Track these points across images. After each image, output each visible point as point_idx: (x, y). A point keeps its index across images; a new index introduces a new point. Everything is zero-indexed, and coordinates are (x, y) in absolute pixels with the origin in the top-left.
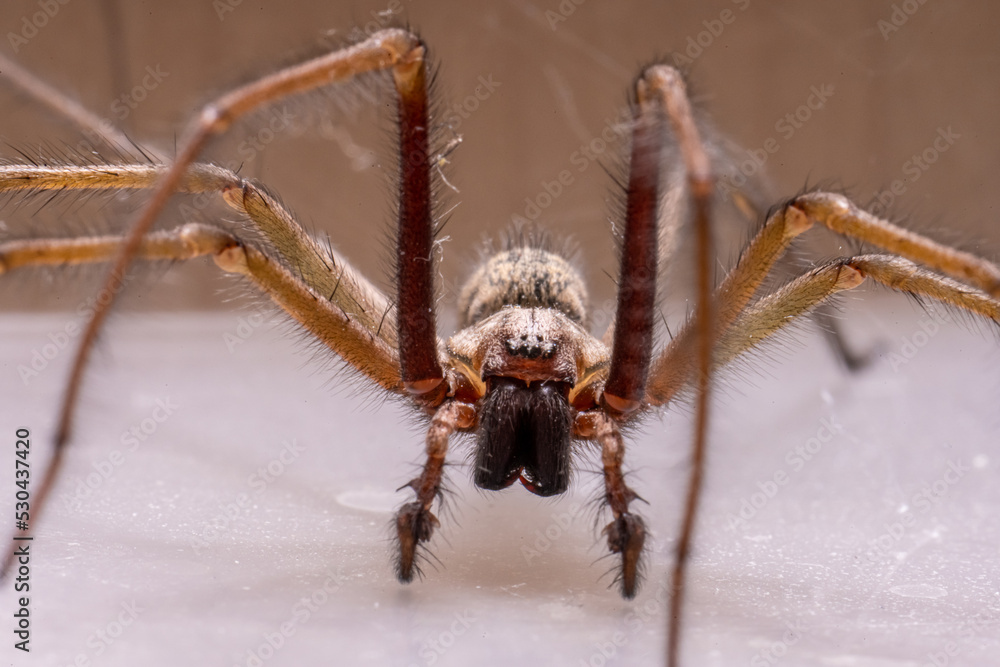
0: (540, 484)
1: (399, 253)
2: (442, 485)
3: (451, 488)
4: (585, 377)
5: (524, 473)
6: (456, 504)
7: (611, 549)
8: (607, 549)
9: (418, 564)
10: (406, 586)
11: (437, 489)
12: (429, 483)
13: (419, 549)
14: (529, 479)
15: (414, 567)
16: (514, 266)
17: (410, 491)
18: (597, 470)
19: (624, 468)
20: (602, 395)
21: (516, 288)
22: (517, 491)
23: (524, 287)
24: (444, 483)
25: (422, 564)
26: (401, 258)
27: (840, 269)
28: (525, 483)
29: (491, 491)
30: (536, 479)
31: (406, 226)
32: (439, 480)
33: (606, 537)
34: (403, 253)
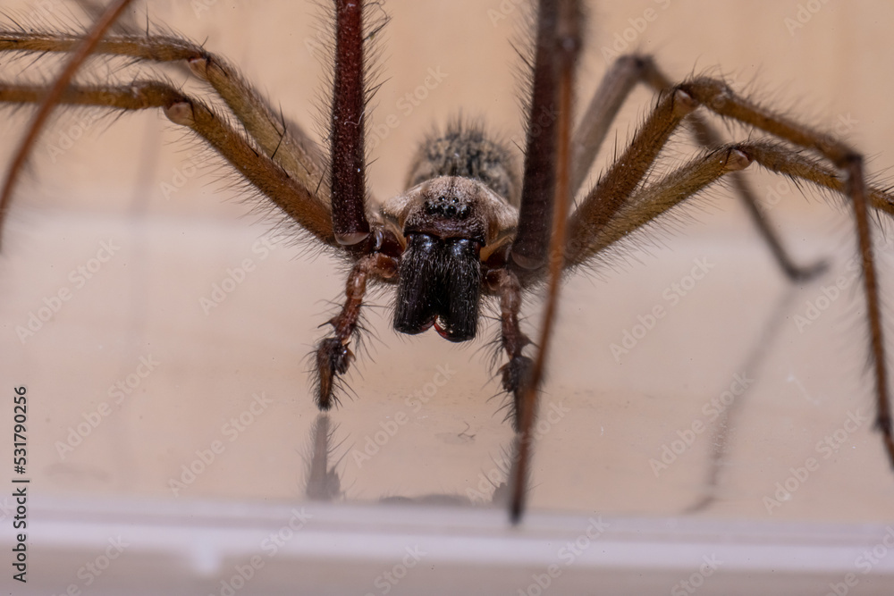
0: (451, 332)
1: (333, 118)
2: (359, 324)
3: (367, 326)
4: (499, 239)
5: (438, 320)
6: (370, 342)
7: (505, 388)
8: (502, 386)
9: (335, 393)
10: (323, 412)
11: (353, 326)
12: (347, 321)
13: (335, 379)
14: (443, 326)
15: (332, 396)
16: (451, 143)
17: (330, 328)
18: (497, 317)
19: (520, 316)
20: (510, 255)
21: (450, 163)
22: (431, 336)
23: (458, 162)
24: (361, 322)
25: (337, 392)
26: (334, 121)
27: (729, 153)
28: (439, 330)
29: (407, 335)
30: (448, 327)
31: (339, 93)
32: (356, 319)
33: (500, 377)
34: (336, 118)
